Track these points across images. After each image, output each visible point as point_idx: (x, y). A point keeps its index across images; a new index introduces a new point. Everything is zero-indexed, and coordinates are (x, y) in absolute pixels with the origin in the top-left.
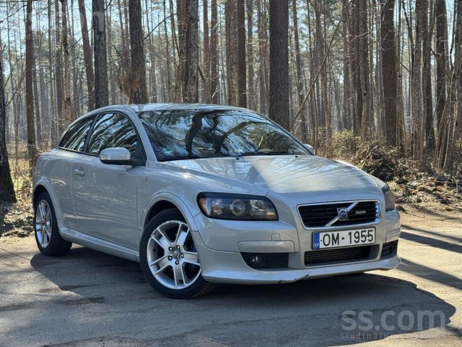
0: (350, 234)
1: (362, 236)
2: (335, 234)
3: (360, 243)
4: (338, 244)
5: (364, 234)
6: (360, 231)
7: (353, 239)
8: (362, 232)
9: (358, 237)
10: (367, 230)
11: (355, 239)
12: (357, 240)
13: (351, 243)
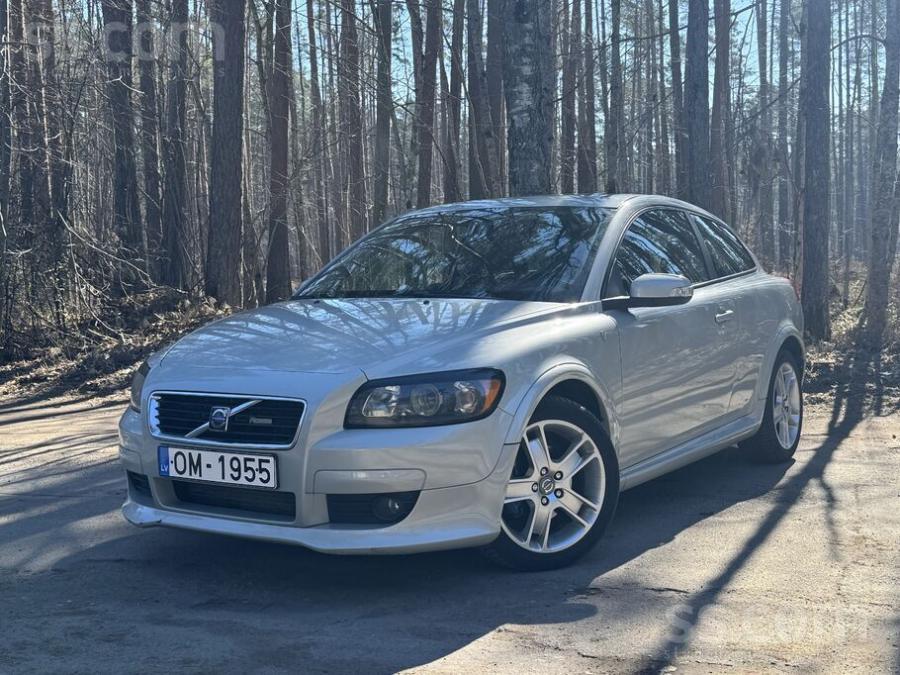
0: (222, 459)
1: (247, 469)
2: (195, 454)
3: (242, 481)
4: (200, 476)
5: (249, 464)
6: (241, 457)
7: (228, 471)
8: (246, 460)
9: (238, 470)
10: (257, 458)
11: (233, 472)
12: (236, 474)
13: (223, 478)
